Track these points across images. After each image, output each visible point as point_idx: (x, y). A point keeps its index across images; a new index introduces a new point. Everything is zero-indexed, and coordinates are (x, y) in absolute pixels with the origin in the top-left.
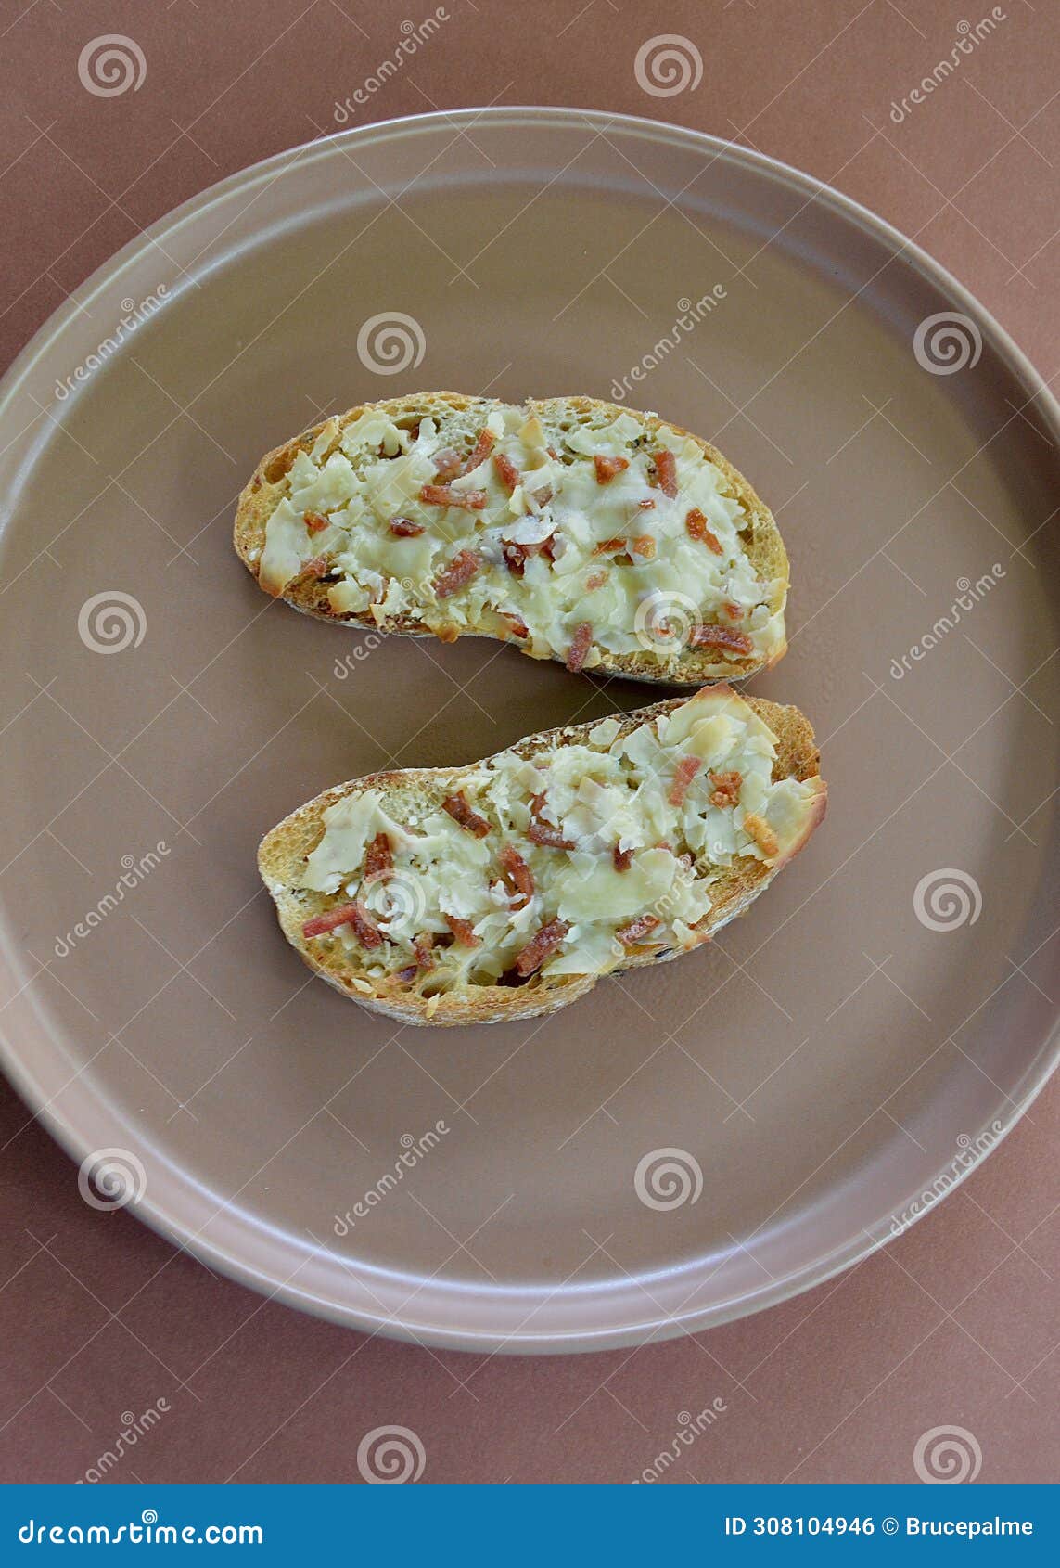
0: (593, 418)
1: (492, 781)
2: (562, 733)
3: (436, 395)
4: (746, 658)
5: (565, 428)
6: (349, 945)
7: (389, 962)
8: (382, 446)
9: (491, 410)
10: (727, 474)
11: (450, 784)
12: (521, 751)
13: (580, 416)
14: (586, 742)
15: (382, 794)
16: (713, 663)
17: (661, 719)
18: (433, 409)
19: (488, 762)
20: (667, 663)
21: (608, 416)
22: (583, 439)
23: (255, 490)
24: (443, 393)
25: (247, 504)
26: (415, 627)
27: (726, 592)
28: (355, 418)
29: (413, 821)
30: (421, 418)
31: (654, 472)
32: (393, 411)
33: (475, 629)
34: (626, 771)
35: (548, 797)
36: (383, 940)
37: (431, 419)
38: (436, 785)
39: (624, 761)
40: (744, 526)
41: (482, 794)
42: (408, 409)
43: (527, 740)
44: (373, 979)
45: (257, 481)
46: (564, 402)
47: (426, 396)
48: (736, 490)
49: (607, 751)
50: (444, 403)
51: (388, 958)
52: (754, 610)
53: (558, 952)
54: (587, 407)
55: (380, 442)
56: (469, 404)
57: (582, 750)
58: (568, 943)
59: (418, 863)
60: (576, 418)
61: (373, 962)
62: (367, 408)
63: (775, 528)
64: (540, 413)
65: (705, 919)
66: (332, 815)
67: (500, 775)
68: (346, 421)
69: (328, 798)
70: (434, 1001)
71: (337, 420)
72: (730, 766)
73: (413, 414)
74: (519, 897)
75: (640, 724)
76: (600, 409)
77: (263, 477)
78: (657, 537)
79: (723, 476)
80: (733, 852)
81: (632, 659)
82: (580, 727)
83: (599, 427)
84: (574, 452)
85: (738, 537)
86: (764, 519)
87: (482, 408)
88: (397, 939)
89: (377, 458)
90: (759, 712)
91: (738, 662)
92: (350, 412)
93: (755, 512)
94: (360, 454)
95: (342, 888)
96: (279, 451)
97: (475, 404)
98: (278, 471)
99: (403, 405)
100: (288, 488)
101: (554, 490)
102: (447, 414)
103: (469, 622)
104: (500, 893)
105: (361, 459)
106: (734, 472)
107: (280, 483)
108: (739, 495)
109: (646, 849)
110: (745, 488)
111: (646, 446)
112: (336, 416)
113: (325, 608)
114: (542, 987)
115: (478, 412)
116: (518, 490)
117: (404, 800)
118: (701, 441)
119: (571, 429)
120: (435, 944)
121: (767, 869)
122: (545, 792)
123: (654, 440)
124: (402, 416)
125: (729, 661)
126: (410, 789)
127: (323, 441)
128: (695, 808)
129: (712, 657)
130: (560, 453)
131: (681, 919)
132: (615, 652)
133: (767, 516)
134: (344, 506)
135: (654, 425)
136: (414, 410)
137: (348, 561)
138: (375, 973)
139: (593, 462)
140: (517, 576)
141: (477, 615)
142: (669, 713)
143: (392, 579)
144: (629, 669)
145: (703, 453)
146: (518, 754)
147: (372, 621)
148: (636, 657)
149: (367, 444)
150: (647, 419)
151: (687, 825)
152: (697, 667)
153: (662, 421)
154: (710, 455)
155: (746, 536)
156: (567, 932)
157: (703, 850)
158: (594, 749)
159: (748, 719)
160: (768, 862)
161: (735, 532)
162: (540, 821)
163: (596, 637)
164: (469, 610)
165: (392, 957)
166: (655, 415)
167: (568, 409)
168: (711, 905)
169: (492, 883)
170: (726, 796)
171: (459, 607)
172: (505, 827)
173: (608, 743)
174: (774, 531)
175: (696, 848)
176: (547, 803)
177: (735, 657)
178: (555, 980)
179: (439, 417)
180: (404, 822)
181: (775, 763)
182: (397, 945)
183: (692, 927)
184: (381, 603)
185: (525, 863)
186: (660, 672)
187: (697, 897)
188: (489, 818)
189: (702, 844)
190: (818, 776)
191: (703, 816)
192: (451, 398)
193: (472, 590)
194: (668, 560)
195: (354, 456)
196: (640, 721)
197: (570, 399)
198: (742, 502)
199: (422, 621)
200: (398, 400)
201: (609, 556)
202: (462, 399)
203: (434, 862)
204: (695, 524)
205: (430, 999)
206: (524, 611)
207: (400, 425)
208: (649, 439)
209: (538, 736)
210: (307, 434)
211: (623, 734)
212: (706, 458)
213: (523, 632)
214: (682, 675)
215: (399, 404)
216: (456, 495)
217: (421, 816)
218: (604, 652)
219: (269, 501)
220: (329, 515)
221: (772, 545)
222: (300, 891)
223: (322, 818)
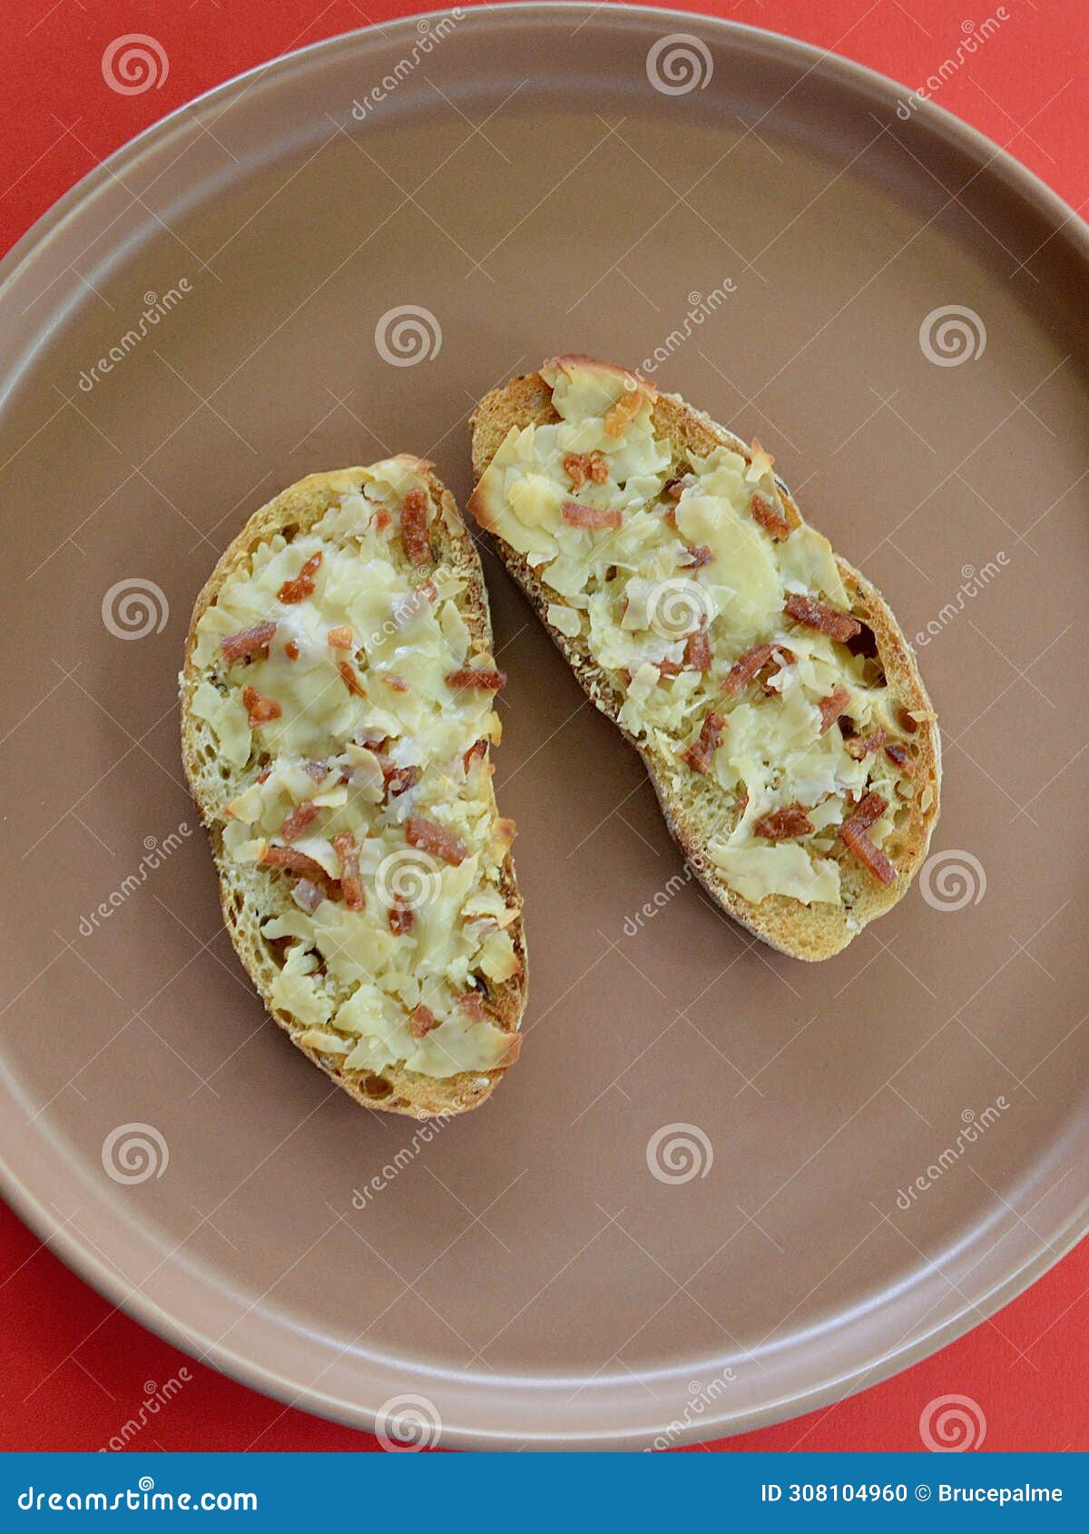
0: (205, 745)
1: (659, 729)
2: (580, 668)
3: (234, 932)
4: (429, 494)
5: (226, 774)
6: (887, 827)
7: (890, 778)
8: (311, 974)
9: (232, 862)
10: (225, 575)
11: (677, 773)
12: (613, 708)
13: (208, 759)
14: (581, 638)
15: (710, 844)
16: (446, 528)
17: (533, 561)
18: (250, 931)
19: (638, 739)
20: (462, 579)
21: (199, 729)
22: (235, 749)
23: (407, 1103)
24: (229, 923)
25: (427, 1108)
26: (508, 872)
27: (363, 536)
28: (287, 1016)
29: (731, 802)
30: (265, 940)
31: (248, 657)
32: (267, 976)
33: (491, 804)
34: (599, 584)
35: (660, 660)
36: (869, 793)
37: (262, 928)
38: (681, 789)
39: (589, 590)
40: (281, 539)
41: (675, 735)
42: (260, 958)
43: (600, 705)
44: (915, 791)
45: (395, 1104)
46: (197, 783)
47: (237, 943)
48: (241, 559)
49: (584, 613)
50: (240, 918)
51: (887, 781)
52: (373, 500)
53: (820, 599)
54: (195, 755)
55: (309, 978)
56: (232, 891)
57: (594, 639)
58: (809, 590)
59: (773, 782)
60: (211, 764)
61: (895, 796)
62: (273, 1006)
63: (271, 503)
64: (218, 807)
65: (735, 449)
66: (753, 893)
67: (648, 722)
68: (295, 1025)
69: (735, 904)
70: (917, 716)
71: (298, 1035)
72: (559, 472)
73: (264, 951)
74: (778, 658)
75: (543, 584)
76: (194, 742)
77: (389, 1099)
78: (326, 629)
79: (229, 579)
80: (652, 440)
81: (469, 620)
82: (567, 649)
83: (214, 735)
84: (252, 755)
85: (293, 541)
86: (269, 517)
87: (233, 873)
88: (864, 779)
89: (327, 975)
90: (490, 458)
91: (437, 502)
92: (283, 1023)
93: (260, 530)
94: (328, 996)
95: (828, 856)
96: (354, 1091)
97: (230, 884)
98: (378, 1086)
99: (257, 965)
100: (391, 1068)
101: (307, 762)
102: (252, 911)
103: (485, 813)
104: (782, 681)
105: (334, 994)
106: (221, 567)
107: (391, 1078)
108: (246, 554)
109: (681, 536)
110: (237, 549)
111: (220, 674)
112: (292, 1038)
113: (517, 979)
114: (864, 604)
115: (238, 878)
116: (320, 802)
117: (709, 819)
118: (195, 616)
119: (226, 765)
120: (855, 735)
121: (660, 400)
122: (654, 664)
123: (210, 668)
124: (269, 963)
125: (440, 513)
126: (696, 816)
127: (326, 1044)
128: (618, 498)
129: (439, 532)
130: (257, 771)
131: (744, 475)
132: (468, 641)
133: (261, 516)
134: (395, 995)
135: (194, 673)
136: (257, 952)
137: (459, 970)
138: (908, 791)
139: (257, 728)
140: (418, 773)
141: (477, 806)
142: (521, 556)
143: (465, 913)
144: (483, 618)
145: (210, 608)
146: (619, 710)
147: (516, 923)
148: (467, 615)
149: (315, 992)
150: (189, 683)
151: (639, 500)
152: (457, 544)
153: (186, 664)
154: (209, 600)
155: (289, 533)
156: (797, 597)
157: (660, 475)
158: (587, 627)
159: (503, 467)
160: (655, 400)
161: (289, 546)
162: (687, 660)
163: (458, 666)
164: (473, 817)
165: (884, 777)
166: (181, 674)
167: (203, 776)
168: (718, 447)
169: (771, 693)
170: (594, 466)
171: (473, 828)
172: (704, 699)
173: (576, 614)
174: (275, 504)
175: (659, 483)
176: (665, 658)
177: (431, 505)
178: (852, 593)
179: (258, 920)
180: (734, 811)
181: (538, 425)
182: (869, 776)
183: (749, 461)
184: (495, 917)
185: (737, 663)
186: (475, 584)
187: (714, 466)
188: (698, 720)
189: (655, 477)
190: (541, 372)
191: (622, 486)
192: (231, 912)
193: (451, 819)
194: (348, 611)
195: (332, 1003)
196: (539, 585)
197: (192, 777)
198: (253, 548)
199: (500, 865)
200: (253, 973)
201: (361, 677)
202: (230, 901)
203: (766, 763)
204: (293, 593)
205: (917, 720)
206: (457, 753)
207: (280, 960)
208: (211, 674)
209: (592, 693)
210: (323, 1064)
211: (560, 600)
212: (214, 603)
213: (480, 746)
214: (471, 560)
215: (256, 970)
216: (348, 868)
217: (720, 794)
218: (472, 652)
219: (414, 1083)
220: (410, 1009)
221: (292, 502)
222: (846, 902)
223: (759, 902)
